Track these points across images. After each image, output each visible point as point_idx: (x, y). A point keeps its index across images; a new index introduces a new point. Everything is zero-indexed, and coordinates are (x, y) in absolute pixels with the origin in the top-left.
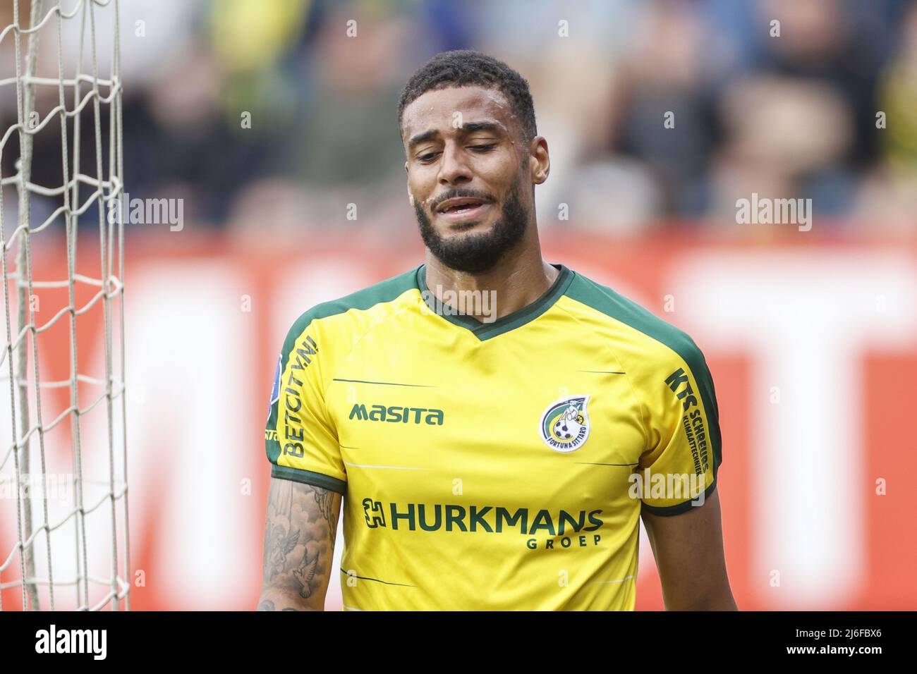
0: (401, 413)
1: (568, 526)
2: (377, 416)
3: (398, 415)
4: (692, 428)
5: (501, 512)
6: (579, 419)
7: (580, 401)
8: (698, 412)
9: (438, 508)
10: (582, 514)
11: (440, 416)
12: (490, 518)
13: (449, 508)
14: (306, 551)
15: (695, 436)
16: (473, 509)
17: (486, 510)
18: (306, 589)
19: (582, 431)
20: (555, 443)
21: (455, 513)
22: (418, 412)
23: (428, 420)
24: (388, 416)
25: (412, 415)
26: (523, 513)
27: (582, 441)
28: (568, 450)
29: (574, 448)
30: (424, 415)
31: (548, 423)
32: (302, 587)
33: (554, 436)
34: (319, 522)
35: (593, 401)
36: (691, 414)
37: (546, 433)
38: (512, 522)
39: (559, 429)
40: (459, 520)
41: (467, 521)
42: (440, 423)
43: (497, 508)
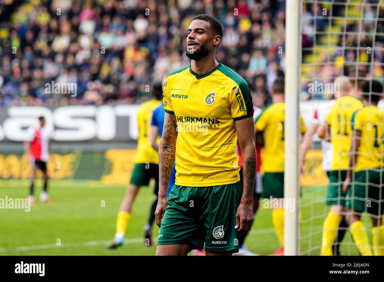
0: (180, 96)
1: (211, 122)
2: (176, 97)
3: (179, 96)
4: (239, 100)
5: (197, 119)
6: (213, 98)
7: (214, 94)
8: (240, 96)
9: (185, 117)
10: (214, 119)
11: (187, 97)
12: (195, 120)
13: (187, 117)
14: (167, 129)
15: (240, 102)
16: (192, 118)
17: (194, 118)
18: (168, 138)
19: (213, 100)
20: (207, 103)
21: (188, 119)
22: (183, 95)
23: (185, 98)
24: (178, 97)
25: (182, 96)
26: (201, 119)
27: (213, 103)
28: (210, 104)
29: (211, 104)
30: (184, 96)
31: (207, 98)
32: (167, 138)
33: (207, 101)
34: (170, 122)
35: (217, 94)
36: (239, 97)
37: (206, 101)
38: (199, 121)
39: (209, 100)
40: (189, 120)
41: (191, 120)
42: (187, 98)
43: (196, 118)
